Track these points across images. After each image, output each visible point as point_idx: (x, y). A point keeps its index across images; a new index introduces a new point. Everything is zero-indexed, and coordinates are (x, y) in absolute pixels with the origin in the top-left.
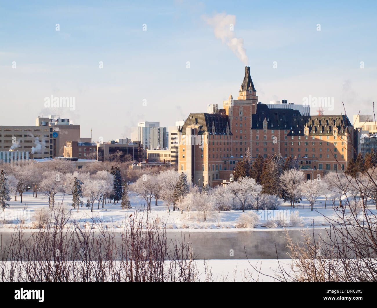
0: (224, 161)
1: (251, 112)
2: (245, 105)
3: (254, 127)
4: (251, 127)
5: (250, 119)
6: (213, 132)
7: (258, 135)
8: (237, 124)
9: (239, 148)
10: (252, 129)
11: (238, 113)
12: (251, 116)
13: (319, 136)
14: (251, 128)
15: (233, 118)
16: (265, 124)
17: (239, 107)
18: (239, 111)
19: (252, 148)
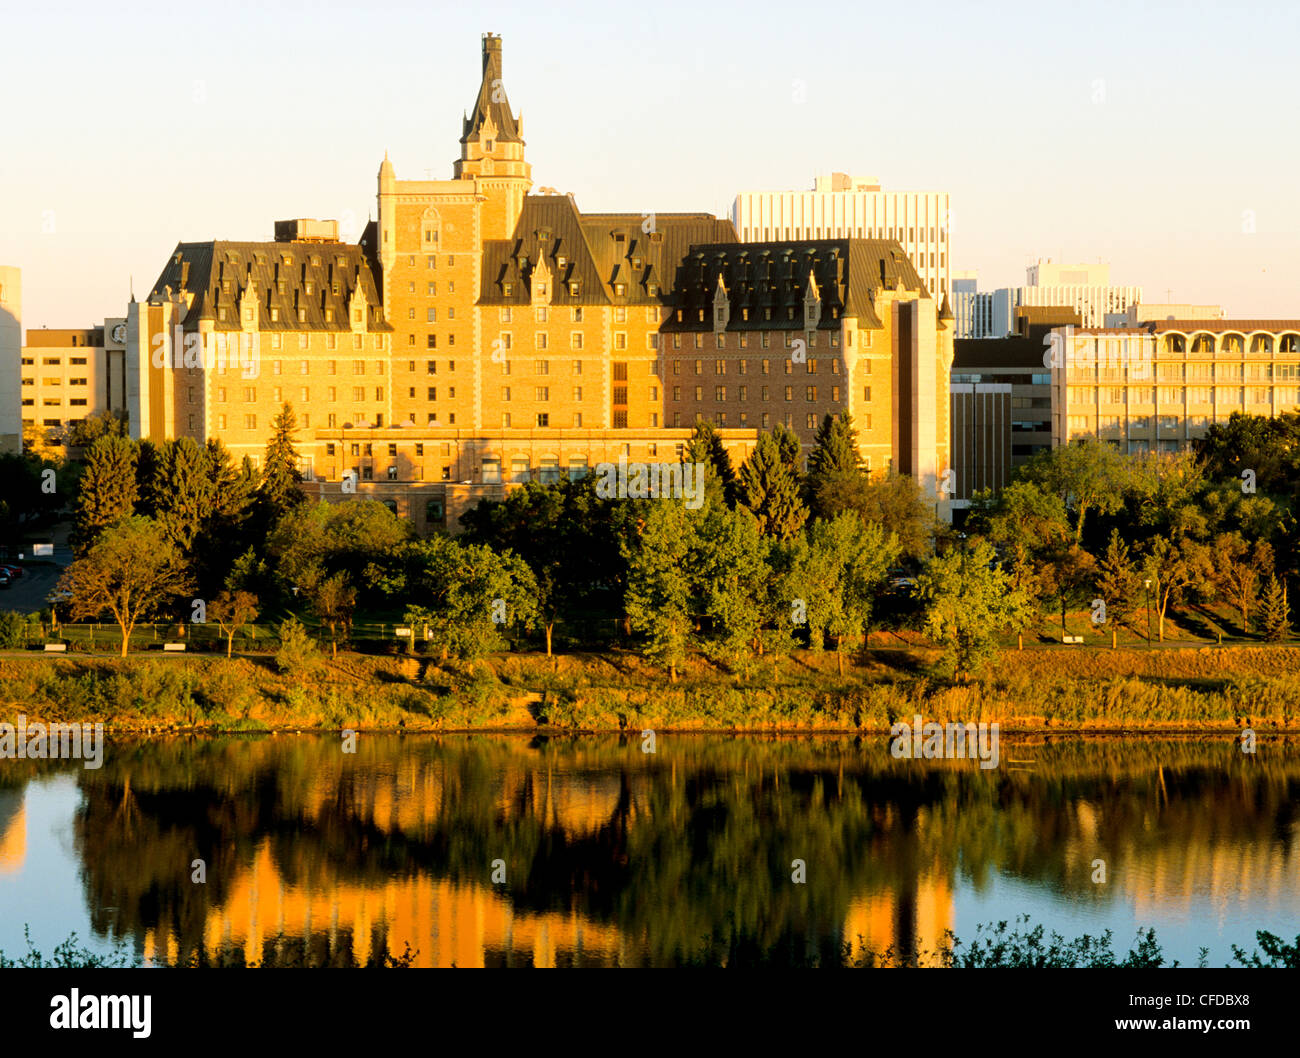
0: (324, 444)
1: (478, 234)
2: (451, 202)
3: (492, 295)
4: (477, 296)
5: (474, 261)
7: (510, 333)
8: (413, 284)
9: (422, 385)
10: (481, 302)
11: (419, 234)
12: (479, 246)
14: (476, 301)
15: (398, 257)
16: (542, 279)
17: (420, 210)
18: (420, 227)
19: (483, 386)
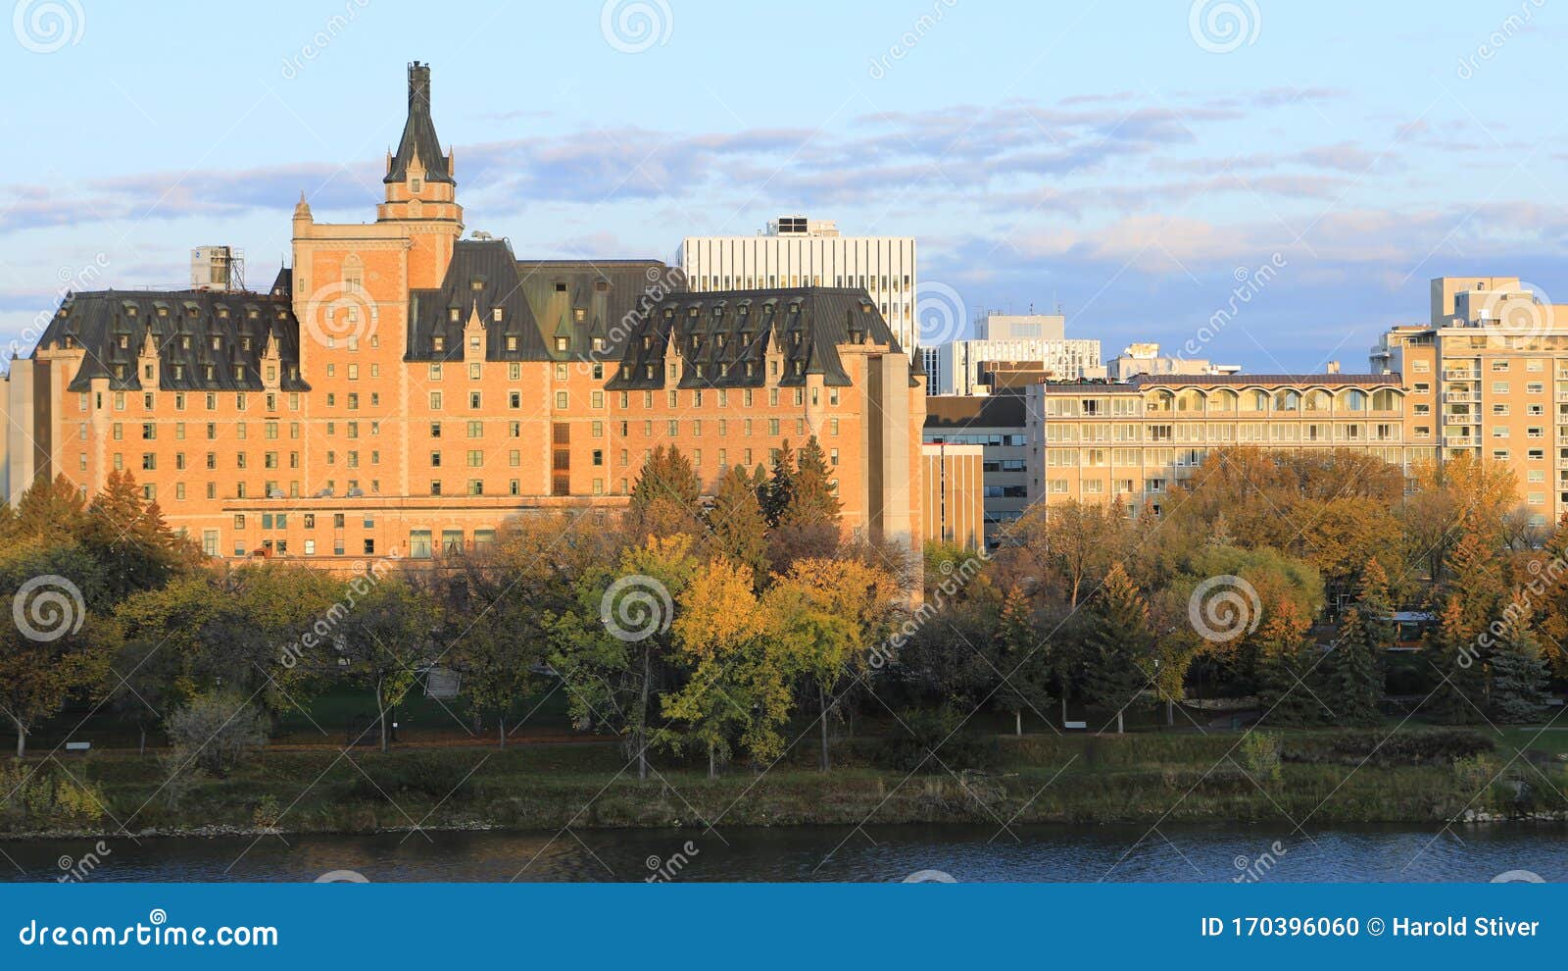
0: (232, 516)
1: (403, 282)
2: (375, 248)
3: (420, 351)
4: (403, 351)
5: (400, 312)
6: (148, 375)
7: (440, 391)
9: (343, 450)
10: (408, 358)
12: (404, 296)
13: (694, 393)
14: (401, 357)
16: (476, 332)
17: (340, 256)
18: (339, 275)
19: (410, 450)
